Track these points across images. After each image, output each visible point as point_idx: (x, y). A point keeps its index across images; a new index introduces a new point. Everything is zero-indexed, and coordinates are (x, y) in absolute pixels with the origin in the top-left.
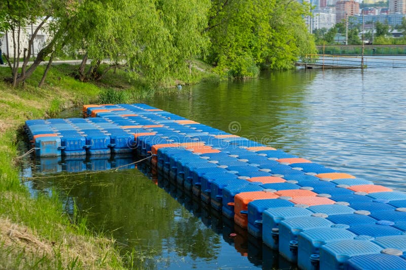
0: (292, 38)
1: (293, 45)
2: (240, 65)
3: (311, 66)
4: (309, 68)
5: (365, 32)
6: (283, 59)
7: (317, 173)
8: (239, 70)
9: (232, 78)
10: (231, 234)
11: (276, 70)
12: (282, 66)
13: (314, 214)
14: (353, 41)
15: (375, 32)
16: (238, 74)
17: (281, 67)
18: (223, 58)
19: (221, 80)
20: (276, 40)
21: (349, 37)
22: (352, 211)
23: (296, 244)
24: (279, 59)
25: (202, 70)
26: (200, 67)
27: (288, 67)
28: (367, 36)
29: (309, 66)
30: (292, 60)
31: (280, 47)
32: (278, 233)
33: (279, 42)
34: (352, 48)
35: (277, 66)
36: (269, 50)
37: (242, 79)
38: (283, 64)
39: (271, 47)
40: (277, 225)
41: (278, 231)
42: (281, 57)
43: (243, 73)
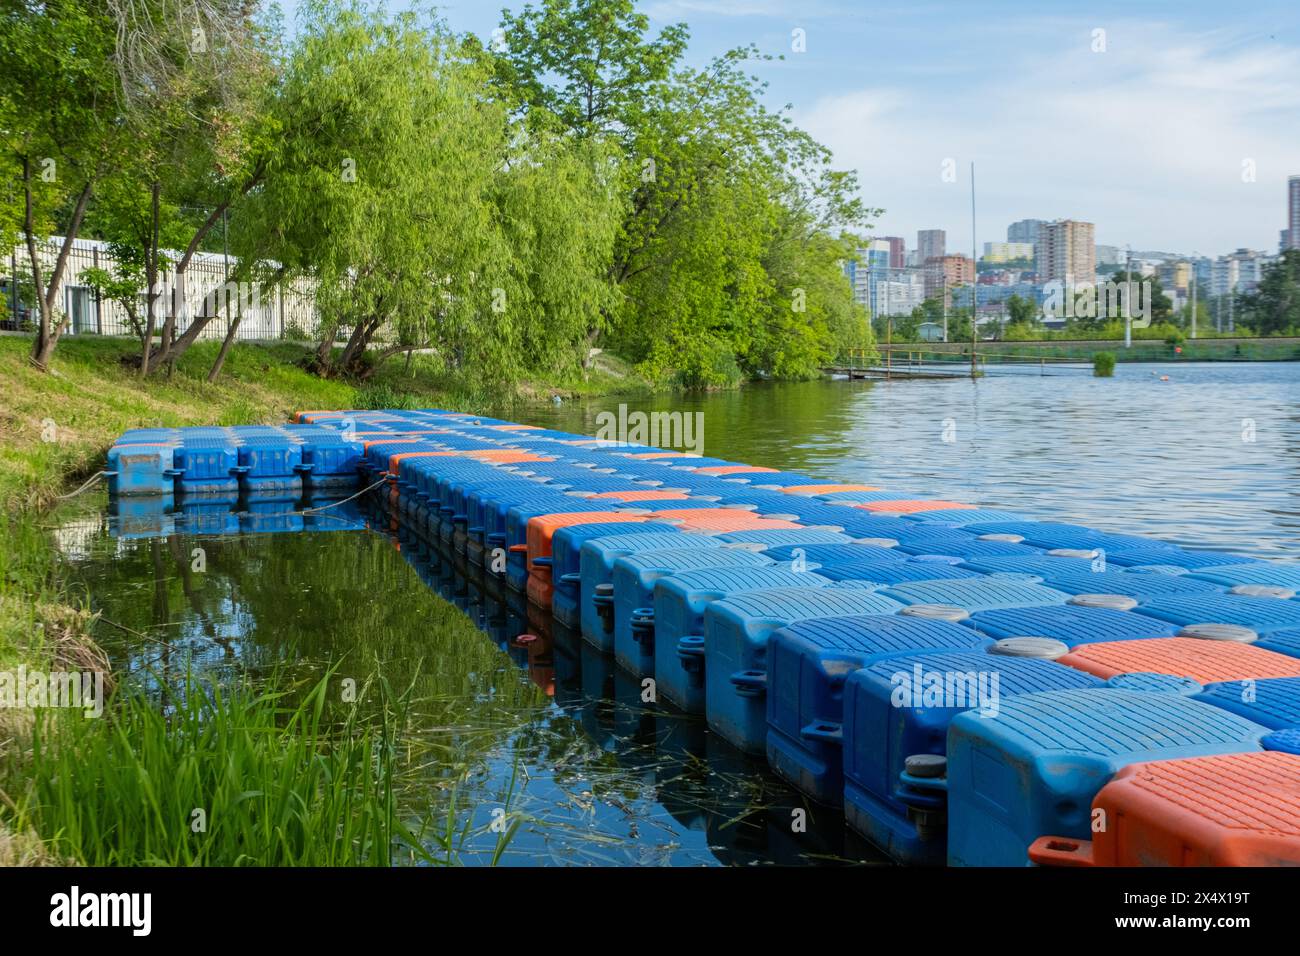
0: (819, 311)
1: (822, 327)
2: (699, 358)
3: (861, 374)
4: (857, 377)
5: (984, 320)
6: (799, 356)
7: (784, 486)
8: (696, 368)
9: (683, 389)
10: (520, 637)
11: (785, 380)
12: (797, 372)
13: (726, 545)
14: (958, 335)
15: (1007, 318)
16: (695, 378)
17: (794, 374)
18: (661, 346)
19: (655, 391)
20: (784, 316)
21: (949, 329)
22: (848, 540)
23: (651, 618)
24: (790, 357)
25: (618, 376)
26: (613, 369)
27: (813, 374)
28: (992, 328)
29: (856, 373)
30: (820, 359)
31: (792, 331)
32: (611, 598)
33: (789, 319)
34: (955, 350)
35: (785, 373)
36: (770, 337)
37: (704, 390)
38: (798, 367)
39: (774, 329)
40: (609, 574)
41: (610, 592)
42: (796, 352)
43: (704, 374)
